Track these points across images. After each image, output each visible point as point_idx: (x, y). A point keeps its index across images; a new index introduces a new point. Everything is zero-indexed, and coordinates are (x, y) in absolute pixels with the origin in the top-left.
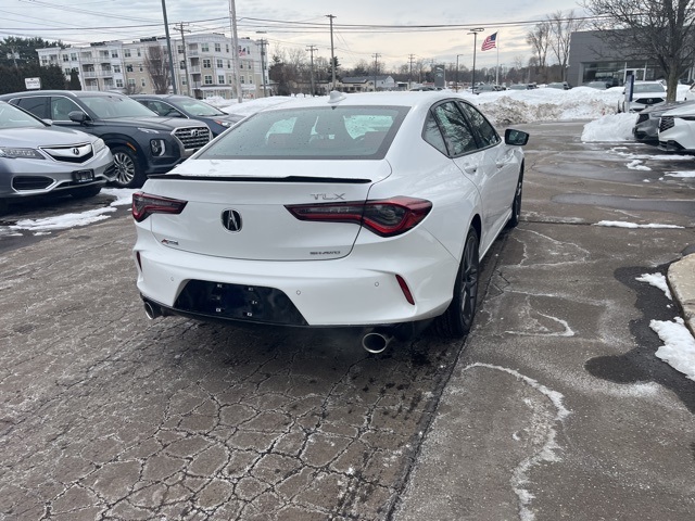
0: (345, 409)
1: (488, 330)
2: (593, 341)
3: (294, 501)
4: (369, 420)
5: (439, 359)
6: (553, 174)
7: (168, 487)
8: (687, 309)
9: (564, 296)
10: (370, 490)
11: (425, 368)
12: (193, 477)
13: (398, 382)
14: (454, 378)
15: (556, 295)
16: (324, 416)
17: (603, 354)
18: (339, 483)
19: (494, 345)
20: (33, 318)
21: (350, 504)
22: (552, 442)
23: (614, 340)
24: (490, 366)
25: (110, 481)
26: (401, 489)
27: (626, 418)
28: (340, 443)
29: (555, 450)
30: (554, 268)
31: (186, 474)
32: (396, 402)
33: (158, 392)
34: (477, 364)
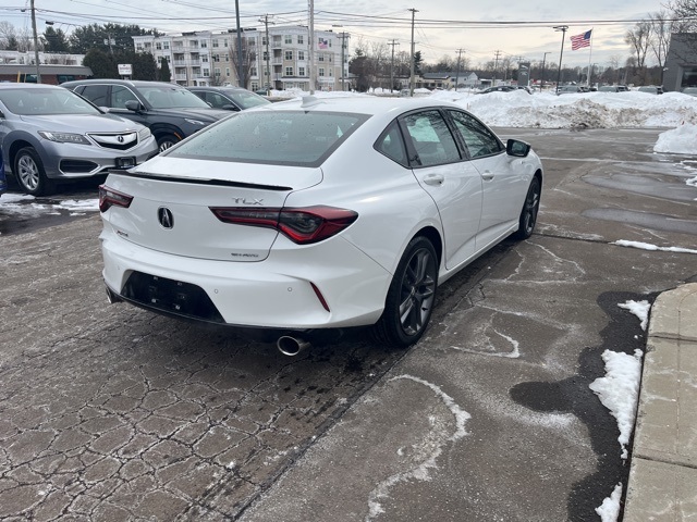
0: (257, 406)
1: (436, 343)
2: (534, 365)
3: (166, 487)
4: (275, 419)
5: (373, 367)
6: (600, 186)
7: (67, 458)
8: (650, 342)
9: (532, 315)
10: (238, 485)
11: (354, 375)
12: (91, 452)
13: (321, 386)
14: (376, 388)
15: (525, 314)
16: (235, 410)
17: (537, 379)
18: (215, 475)
19: (432, 359)
20: (32, 292)
21: (214, 495)
22: (432, 460)
23: (555, 366)
24: (417, 379)
25: (23, 445)
26: (265, 487)
27: (521, 446)
28: (235, 437)
29: (431, 470)
30: (539, 287)
31: (87, 449)
32: (308, 405)
33: (103, 371)
34: (406, 376)
